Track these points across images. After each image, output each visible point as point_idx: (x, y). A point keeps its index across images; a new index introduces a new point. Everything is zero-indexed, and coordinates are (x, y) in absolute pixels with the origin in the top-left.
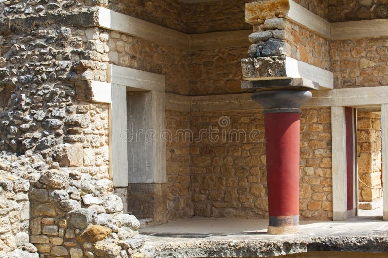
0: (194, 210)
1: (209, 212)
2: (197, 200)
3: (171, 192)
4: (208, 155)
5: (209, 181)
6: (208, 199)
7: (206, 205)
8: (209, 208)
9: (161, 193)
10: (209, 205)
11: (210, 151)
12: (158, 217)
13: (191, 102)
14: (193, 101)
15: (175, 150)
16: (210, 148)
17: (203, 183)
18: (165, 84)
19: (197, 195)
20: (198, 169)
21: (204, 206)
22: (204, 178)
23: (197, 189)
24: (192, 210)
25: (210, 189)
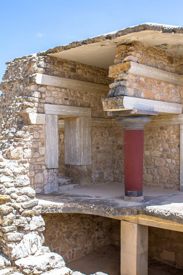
0: (114, 178)
1: (120, 180)
2: (115, 173)
3: (97, 169)
4: (120, 150)
5: (120, 163)
6: (120, 173)
7: (119, 176)
8: (120, 178)
9: (86, 170)
10: (120, 176)
11: (121, 147)
12: (83, 183)
13: (112, 121)
14: (113, 121)
15: (100, 147)
16: (121, 146)
17: (118, 164)
18: (91, 113)
19: (115, 170)
20: (115, 157)
21: (118, 176)
22: (118, 162)
23: (115, 167)
24: (113, 178)
25: (121, 167)
